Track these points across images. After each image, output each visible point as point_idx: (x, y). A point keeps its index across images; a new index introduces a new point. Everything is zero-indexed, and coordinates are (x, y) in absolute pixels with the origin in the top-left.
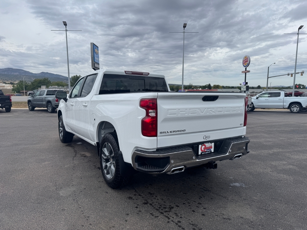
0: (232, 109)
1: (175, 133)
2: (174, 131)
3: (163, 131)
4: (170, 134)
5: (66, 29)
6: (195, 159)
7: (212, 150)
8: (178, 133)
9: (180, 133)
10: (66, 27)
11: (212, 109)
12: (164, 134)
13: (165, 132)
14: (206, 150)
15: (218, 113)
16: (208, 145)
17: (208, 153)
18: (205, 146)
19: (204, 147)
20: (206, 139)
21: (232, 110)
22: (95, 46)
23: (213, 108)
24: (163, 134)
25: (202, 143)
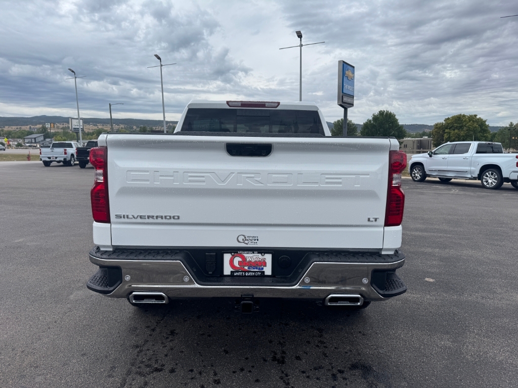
0: (327, 178)
1: (151, 220)
2: (149, 217)
3: (122, 214)
4: (139, 220)
5: (301, 43)
6: (190, 282)
7: (268, 271)
8: (159, 220)
9: (164, 221)
10: (301, 40)
11: (253, 175)
12: (126, 220)
13: (127, 216)
14: (246, 268)
15: (271, 186)
16: (250, 257)
17: (254, 276)
18: (244, 258)
19: (240, 259)
20: (246, 242)
21: (327, 180)
22: (345, 65)
23: (257, 173)
24: (122, 220)
25: (234, 251)
